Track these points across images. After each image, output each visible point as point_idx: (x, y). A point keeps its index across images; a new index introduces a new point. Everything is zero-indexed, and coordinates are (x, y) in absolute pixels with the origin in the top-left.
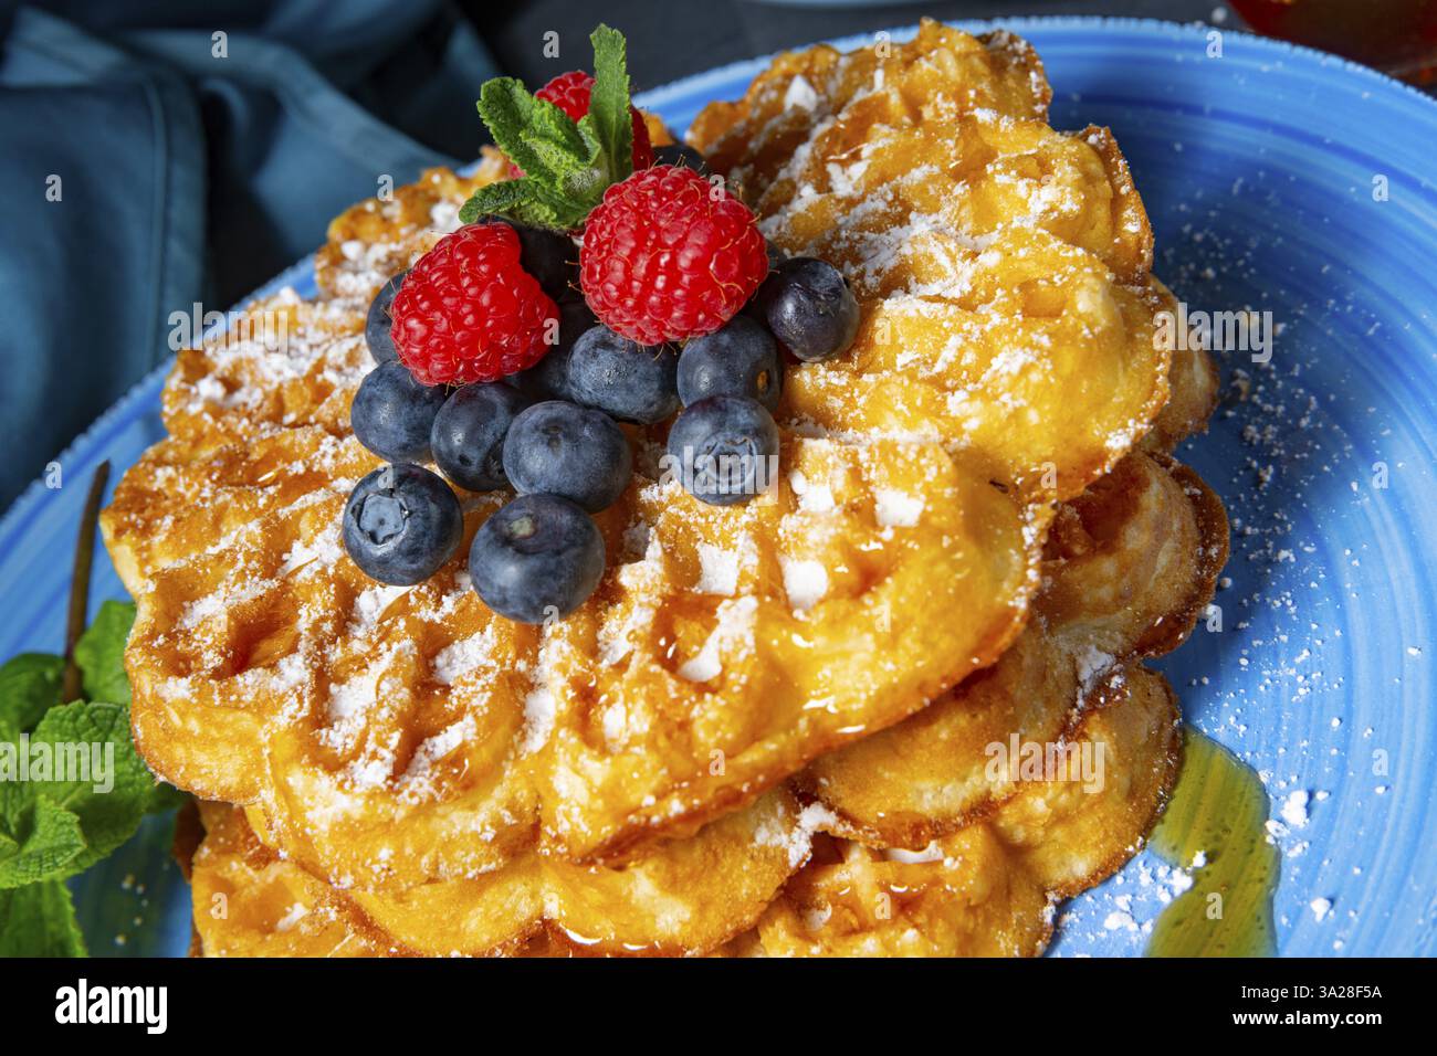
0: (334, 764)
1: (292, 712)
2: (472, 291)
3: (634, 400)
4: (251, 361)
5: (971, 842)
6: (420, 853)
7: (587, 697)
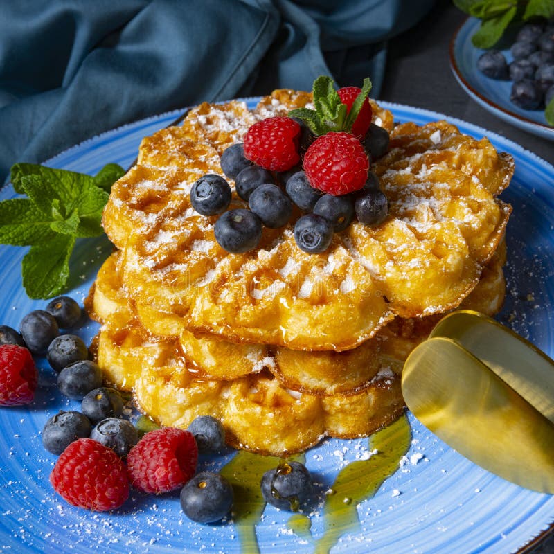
0: (143, 254)
1: (144, 230)
2: (272, 138)
3: (301, 201)
4: (219, 119)
5: (310, 400)
6: (149, 295)
7: (223, 280)
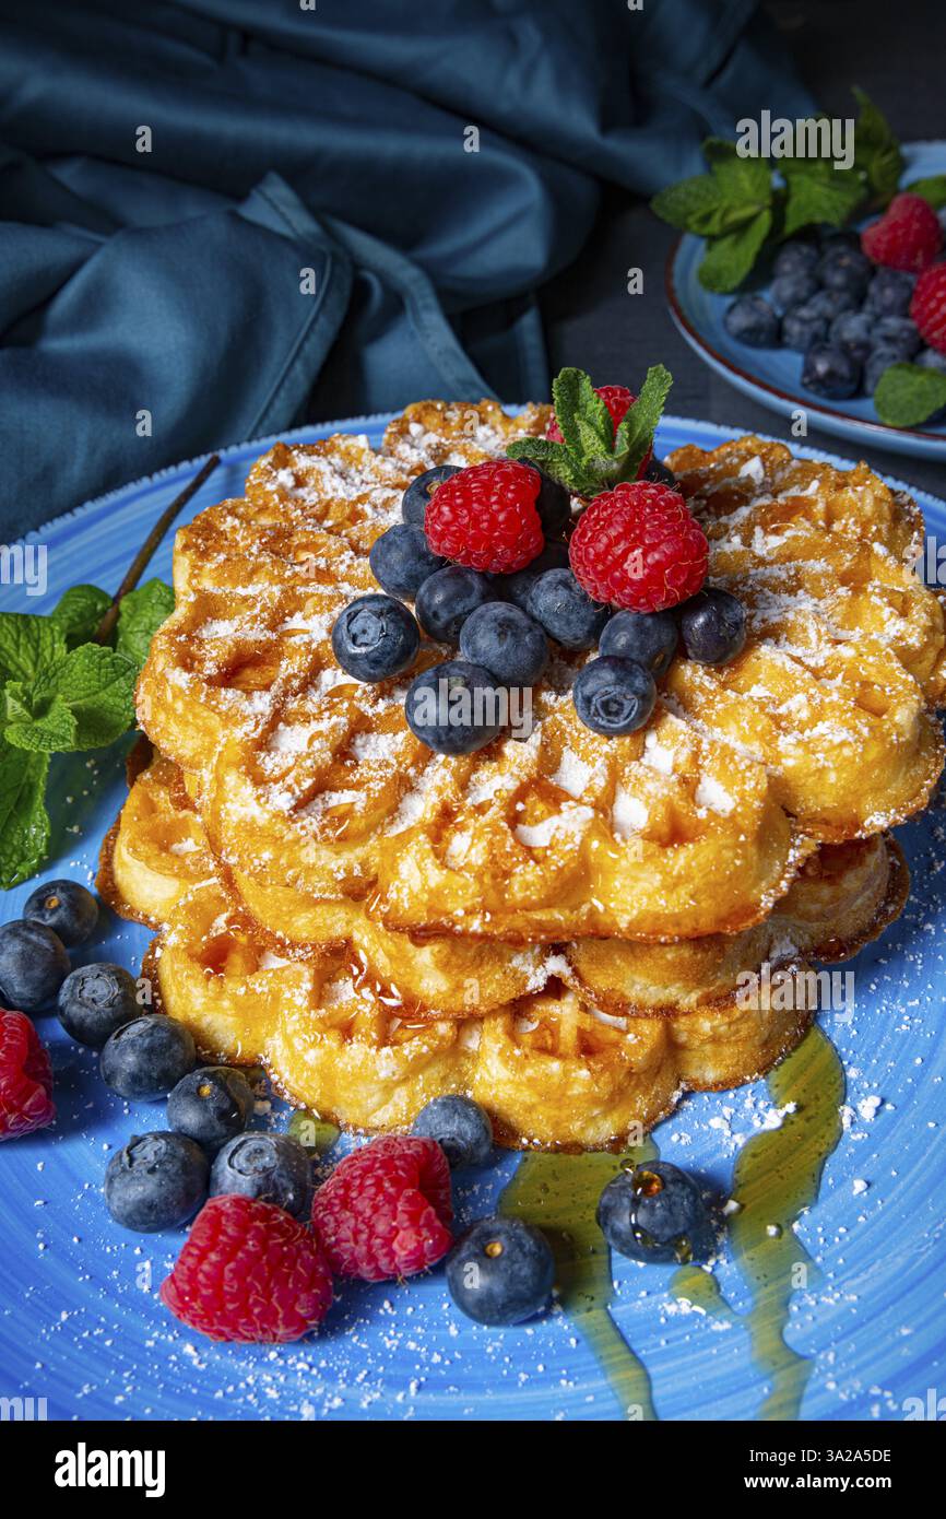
0: (259, 780)
1: (247, 730)
2: (495, 507)
3: (568, 631)
4: (319, 473)
5: (650, 1029)
6: (290, 867)
